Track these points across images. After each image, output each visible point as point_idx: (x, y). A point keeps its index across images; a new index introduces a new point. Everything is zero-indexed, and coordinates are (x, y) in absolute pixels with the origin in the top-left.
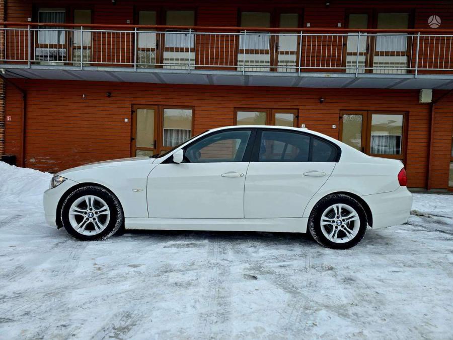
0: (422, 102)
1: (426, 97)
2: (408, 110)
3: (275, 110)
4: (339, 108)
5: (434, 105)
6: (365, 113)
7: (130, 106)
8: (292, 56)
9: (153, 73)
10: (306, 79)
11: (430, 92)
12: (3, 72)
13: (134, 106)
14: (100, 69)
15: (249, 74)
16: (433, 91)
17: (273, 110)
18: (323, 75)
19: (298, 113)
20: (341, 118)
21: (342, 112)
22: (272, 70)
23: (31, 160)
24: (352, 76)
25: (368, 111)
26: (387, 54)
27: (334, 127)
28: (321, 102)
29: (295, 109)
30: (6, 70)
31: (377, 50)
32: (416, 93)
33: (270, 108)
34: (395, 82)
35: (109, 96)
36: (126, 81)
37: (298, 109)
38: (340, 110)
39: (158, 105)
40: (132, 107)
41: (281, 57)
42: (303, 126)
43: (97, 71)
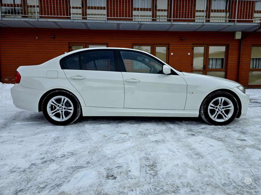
0: (236, 38)
1: (238, 36)
2: (228, 43)
4: (192, 43)
5: (242, 40)
6: (206, 45)
7: (68, 44)
8: (165, 12)
9: (83, 23)
10: (176, 25)
11: (240, 33)
13: (70, 44)
14: (49, 20)
15: (142, 23)
16: (242, 32)
17: (155, 45)
18: (185, 23)
19: (169, 46)
20: (193, 49)
21: (193, 45)
22: (153, 20)
23: (5, 80)
24: (202, 24)
25: (207, 44)
26: (218, 11)
27: (189, 54)
28: (182, 40)
29: (168, 44)
31: (212, 9)
32: (233, 34)
33: (153, 44)
34: (224, 27)
35: (54, 38)
36: (64, 28)
37: (169, 44)
38: (193, 44)
39: (85, 43)
40: (69, 45)
41: (158, 13)
42: (172, 54)
43: (47, 21)
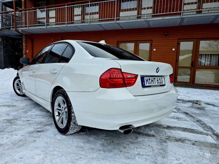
3: (139, 42)
6: (195, 40)
8: (151, 10)
12: (20, 31)
17: (138, 42)
18: (160, 18)
19: (152, 42)
20: (179, 44)
22: (138, 18)
25: (197, 39)
27: (174, 49)
28: (166, 35)
30: (22, 30)
33: (136, 41)
36: (68, 32)
37: (152, 40)
38: (178, 39)
42: (155, 50)
43: (52, 27)
